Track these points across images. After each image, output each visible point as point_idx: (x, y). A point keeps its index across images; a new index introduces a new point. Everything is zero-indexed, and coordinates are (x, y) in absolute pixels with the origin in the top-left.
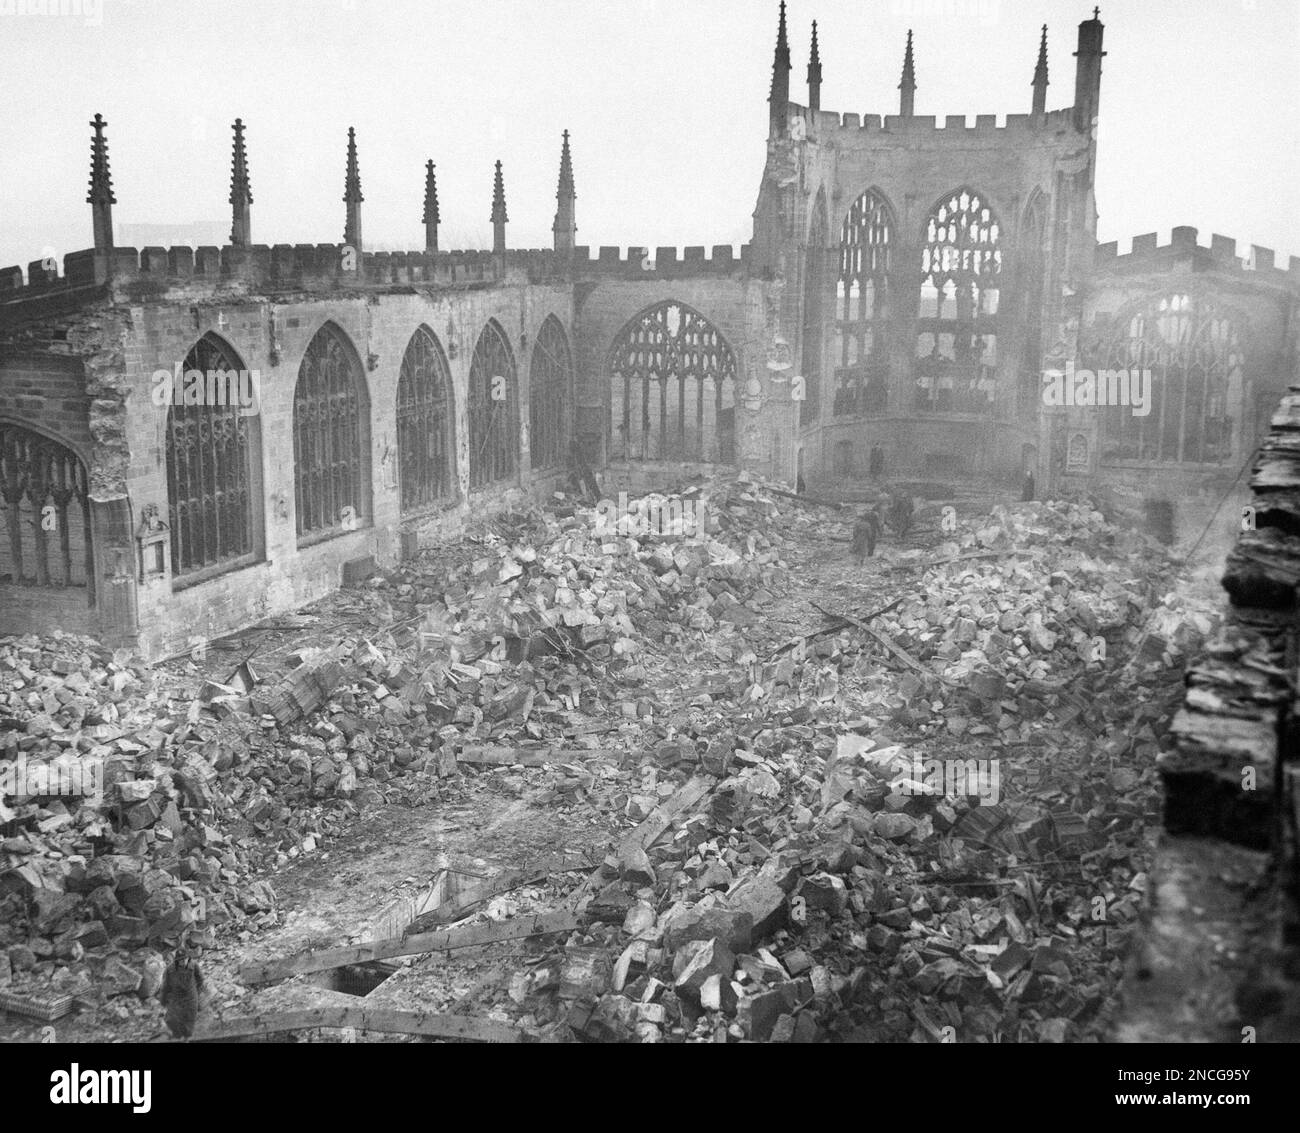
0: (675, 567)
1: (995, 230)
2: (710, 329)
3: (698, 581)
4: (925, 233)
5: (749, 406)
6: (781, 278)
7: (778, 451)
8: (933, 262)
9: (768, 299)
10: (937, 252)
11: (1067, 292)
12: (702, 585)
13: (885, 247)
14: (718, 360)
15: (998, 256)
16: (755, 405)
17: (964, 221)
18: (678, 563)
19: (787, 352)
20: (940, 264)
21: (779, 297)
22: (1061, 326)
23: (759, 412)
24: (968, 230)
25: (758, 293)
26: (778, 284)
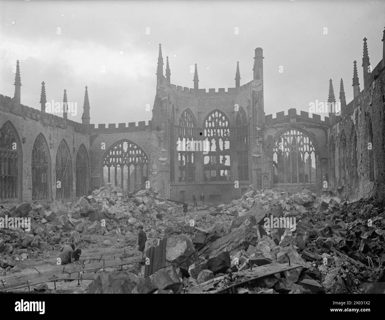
0: (143, 203)
1: (227, 123)
2: (139, 148)
3: (152, 207)
4: (205, 125)
5: (153, 173)
6: (163, 129)
7: (164, 188)
8: (207, 133)
9: (159, 137)
10: (209, 130)
11: (258, 129)
12: (154, 209)
13: (192, 128)
14: (142, 158)
15: (228, 130)
16: (155, 173)
17: (217, 120)
18: (145, 202)
19: (166, 154)
20: (210, 134)
21: (163, 136)
22: (257, 140)
23: (157, 175)
24: (218, 123)
25: (155, 135)
26: (162, 132)
